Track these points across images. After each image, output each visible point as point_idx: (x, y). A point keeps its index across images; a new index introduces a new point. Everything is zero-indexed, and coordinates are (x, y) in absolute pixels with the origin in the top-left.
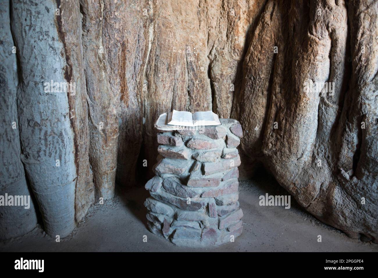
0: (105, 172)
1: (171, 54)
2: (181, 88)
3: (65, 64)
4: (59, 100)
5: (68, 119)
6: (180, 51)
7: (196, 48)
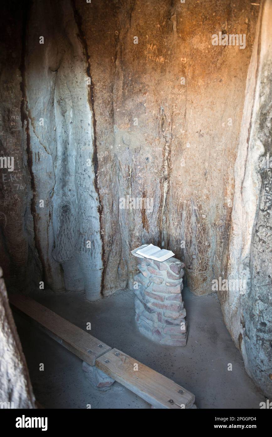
0: (131, 271)
1: (178, 203)
2: (187, 228)
3: (99, 204)
4: (94, 223)
5: (99, 234)
6: (185, 202)
7: (199, 200)
